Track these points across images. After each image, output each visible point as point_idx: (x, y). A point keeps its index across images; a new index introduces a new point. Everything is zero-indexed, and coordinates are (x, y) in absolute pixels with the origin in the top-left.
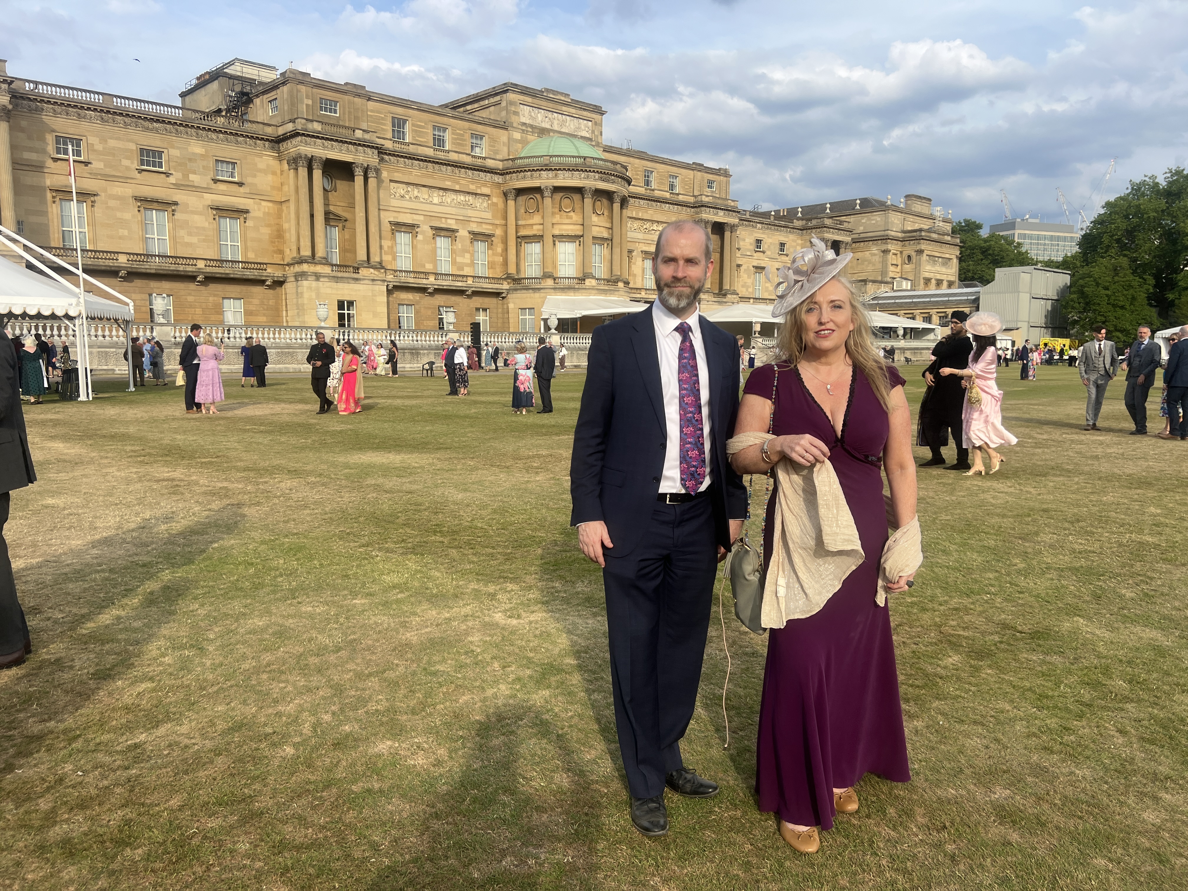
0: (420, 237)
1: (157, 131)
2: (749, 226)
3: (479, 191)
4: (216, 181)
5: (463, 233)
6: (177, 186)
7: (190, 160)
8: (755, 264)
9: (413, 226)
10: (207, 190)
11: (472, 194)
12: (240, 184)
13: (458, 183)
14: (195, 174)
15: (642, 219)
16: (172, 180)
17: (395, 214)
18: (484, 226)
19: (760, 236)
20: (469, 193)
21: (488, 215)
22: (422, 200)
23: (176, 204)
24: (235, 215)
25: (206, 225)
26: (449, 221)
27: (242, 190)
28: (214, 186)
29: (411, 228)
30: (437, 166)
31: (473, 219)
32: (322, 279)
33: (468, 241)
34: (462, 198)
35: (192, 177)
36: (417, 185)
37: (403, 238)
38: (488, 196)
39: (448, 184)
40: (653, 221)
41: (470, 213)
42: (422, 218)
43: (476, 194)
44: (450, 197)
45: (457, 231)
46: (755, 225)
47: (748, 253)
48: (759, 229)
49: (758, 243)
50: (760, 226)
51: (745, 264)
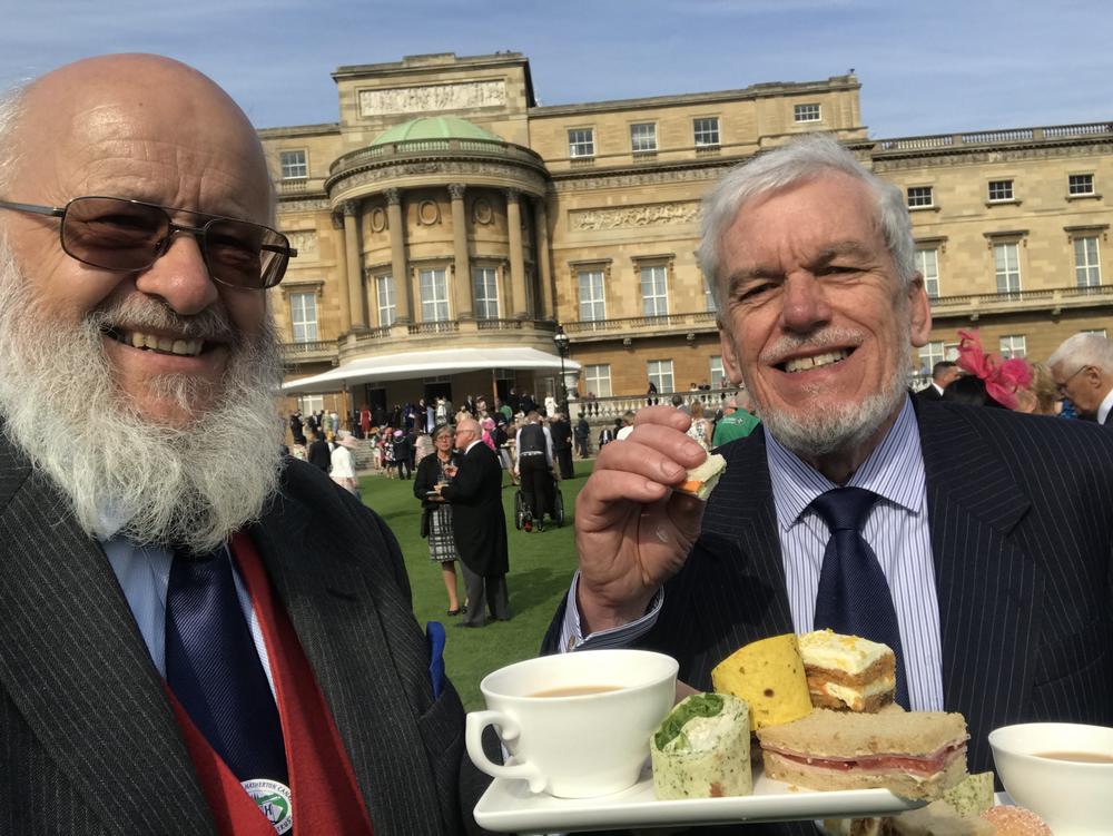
2: (963, 161)
3: (295, 228)
8: (994, 228)
15: (632, 206)
18: (307, 273)
19: (1000, 174)
21: (314, 257)
33: (280, 297)
43: (293, 232)
46: (982, 156)
47: (966, 213)
48: (996, 161)
49: (1000, 188)
50: (999, 155)
51: (956, 235)
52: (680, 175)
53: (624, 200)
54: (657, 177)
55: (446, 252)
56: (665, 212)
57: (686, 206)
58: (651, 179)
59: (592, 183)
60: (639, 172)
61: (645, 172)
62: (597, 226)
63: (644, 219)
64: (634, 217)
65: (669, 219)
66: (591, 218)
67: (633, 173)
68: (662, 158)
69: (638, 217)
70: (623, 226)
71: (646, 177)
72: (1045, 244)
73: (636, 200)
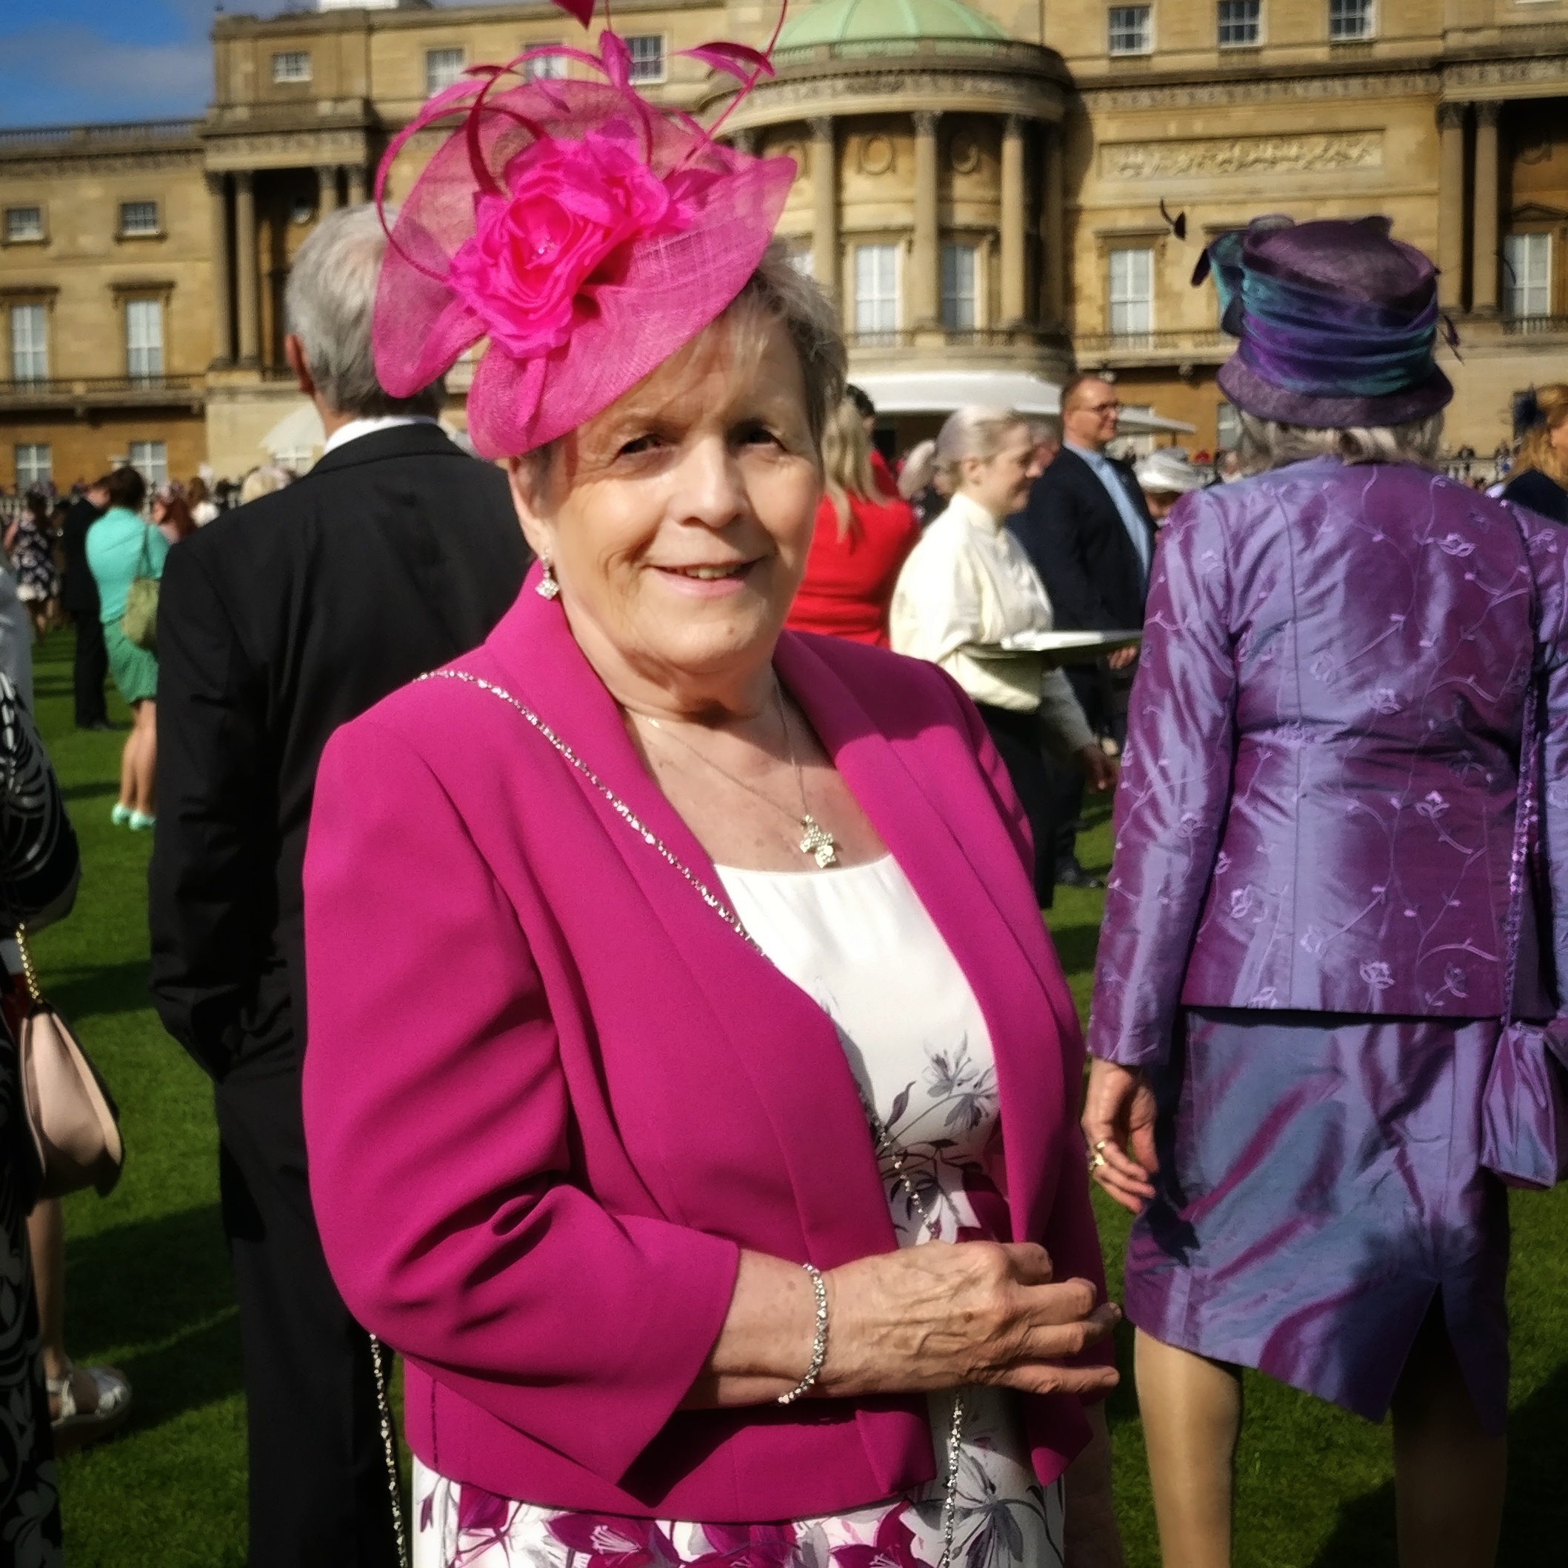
4: (120, 240)
6: (62, 260)
7: (79, 212)
10: (105, 258)
12: (162, 238)
14: (87, 232)
15: (1210, 139)
23: (54, 290)
24: (152, 294)
25: (101, 318)
27: (164, 247)
28: (116, 249)
32: (238, 399)
35: (82, 239)
40: (1255, 138)
52: (1299, 88)
53: (1198, 127)
54: (1258, 90)
55: (901, 217)
56: (1268, 151)
57: (1304, 140)
58: (1247, 95)
59: (1144, 97)
60: (1227, 82)
61: (1238, 82)
62: (1147, 171)
63: (1231, 162)
64: (1214, 157)
65: (1273, 162)
66: (1137, 157)
67: (1216, 83)
68: (1271, 58)
69: (1220, 157)
70: (1194, 171)
71: (1239, 90)
73: (1219, 127)
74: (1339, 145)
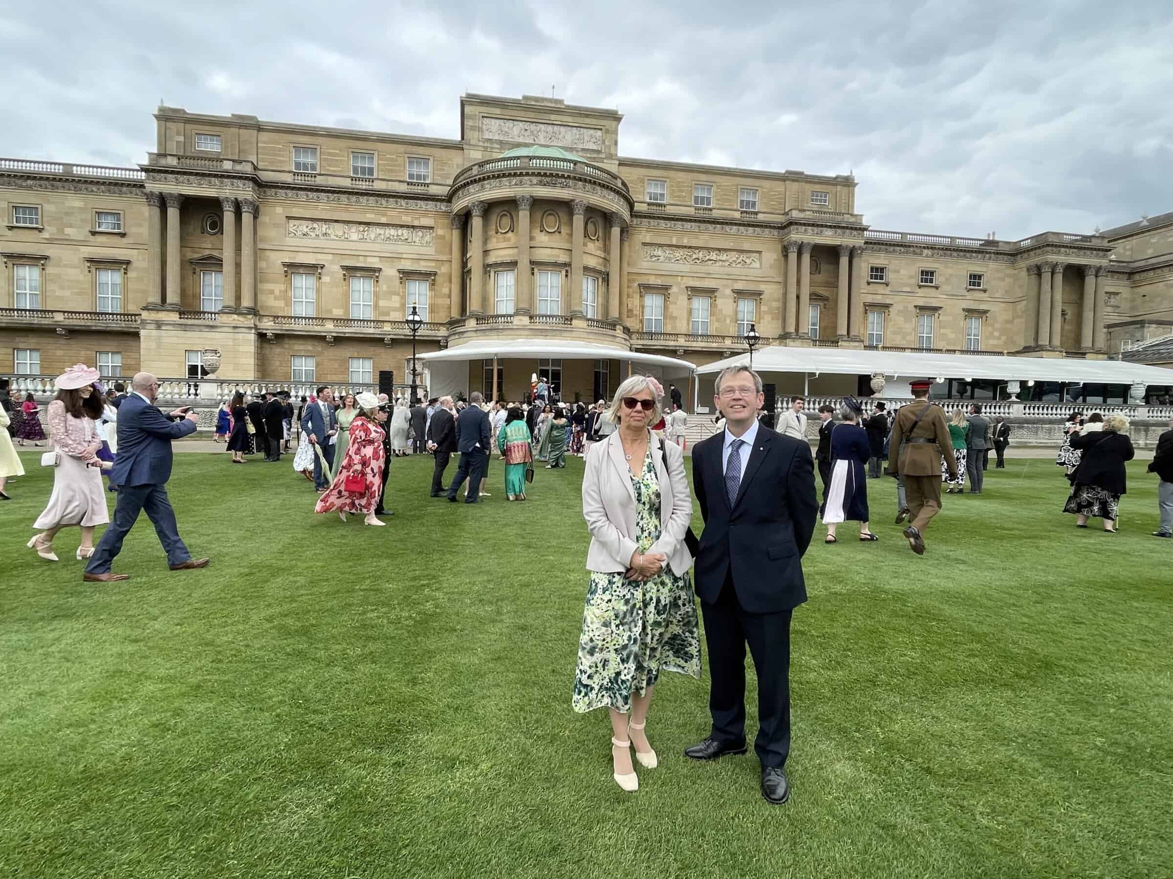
0: (326, 279)
1: (30, 188)
2: (907, 252)
3: (416, 223)
4: (94, 233)
5: (390, 272)
6: (50, 241)
7: (67, 214)
8: (921, 303)
9: (314, 267)
10: (84, 243)
11: (408, 227)
12: (123, 235)
13: (384, 215)
14: (71, 227)
16: (46, 235)
17: (292, 255)
18: (423, 263)
19: (928, 265)
20: (402, 226)
21: (430, 251)
22: (333, 237)
23: (46, 258)
24: (116, 266)
25: (81, 278)
26: (369, 259)
27: (125, 240)
28: (92, 238)
29: (313, 269)
30: (354, 198)
31: (405, 256)
32: (163, 328)
33: (398, 281)
34: (392, 231)
35: (68, 231)
36: (325, 221)
37: (303, 283)
38: (432, 228)
39: (370, 217)
40: (709, 249)
41: (402, 248)
42: (330, 257)
43: (413, 227)
44: (375, 231)
45: (380, 270)
46: (918, 251)
47: (905, 289)
48: (927, 256)
49: (927, 276)
50: (929, 252)
51: (899, 304)
52: (727, 228)
53: (685, 242)
54: (711, 227)
55: (563, 258)
56: (713, 255)
57: (728, 253)
58: (707, 229)
59: (663, 224)
60: (700, 221)
61: (704, 222)
62: (662, 258)
63: (698, 259)
64: (691, 256)
65: (716, 261)
66: (658, 252)
67: (695, 221)
68: (716, 214)
69: (694, 256)
70: (681, 262)
71: (703, 226)
72: (950, 318)
73: (694, 243)
74: (743, 257)
